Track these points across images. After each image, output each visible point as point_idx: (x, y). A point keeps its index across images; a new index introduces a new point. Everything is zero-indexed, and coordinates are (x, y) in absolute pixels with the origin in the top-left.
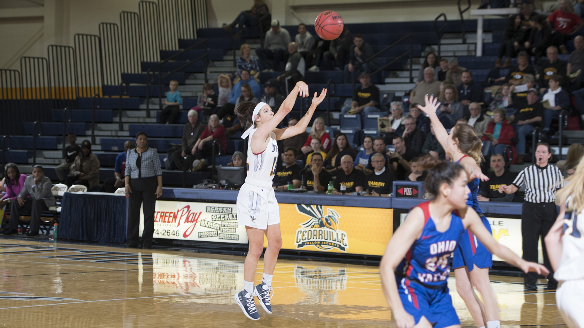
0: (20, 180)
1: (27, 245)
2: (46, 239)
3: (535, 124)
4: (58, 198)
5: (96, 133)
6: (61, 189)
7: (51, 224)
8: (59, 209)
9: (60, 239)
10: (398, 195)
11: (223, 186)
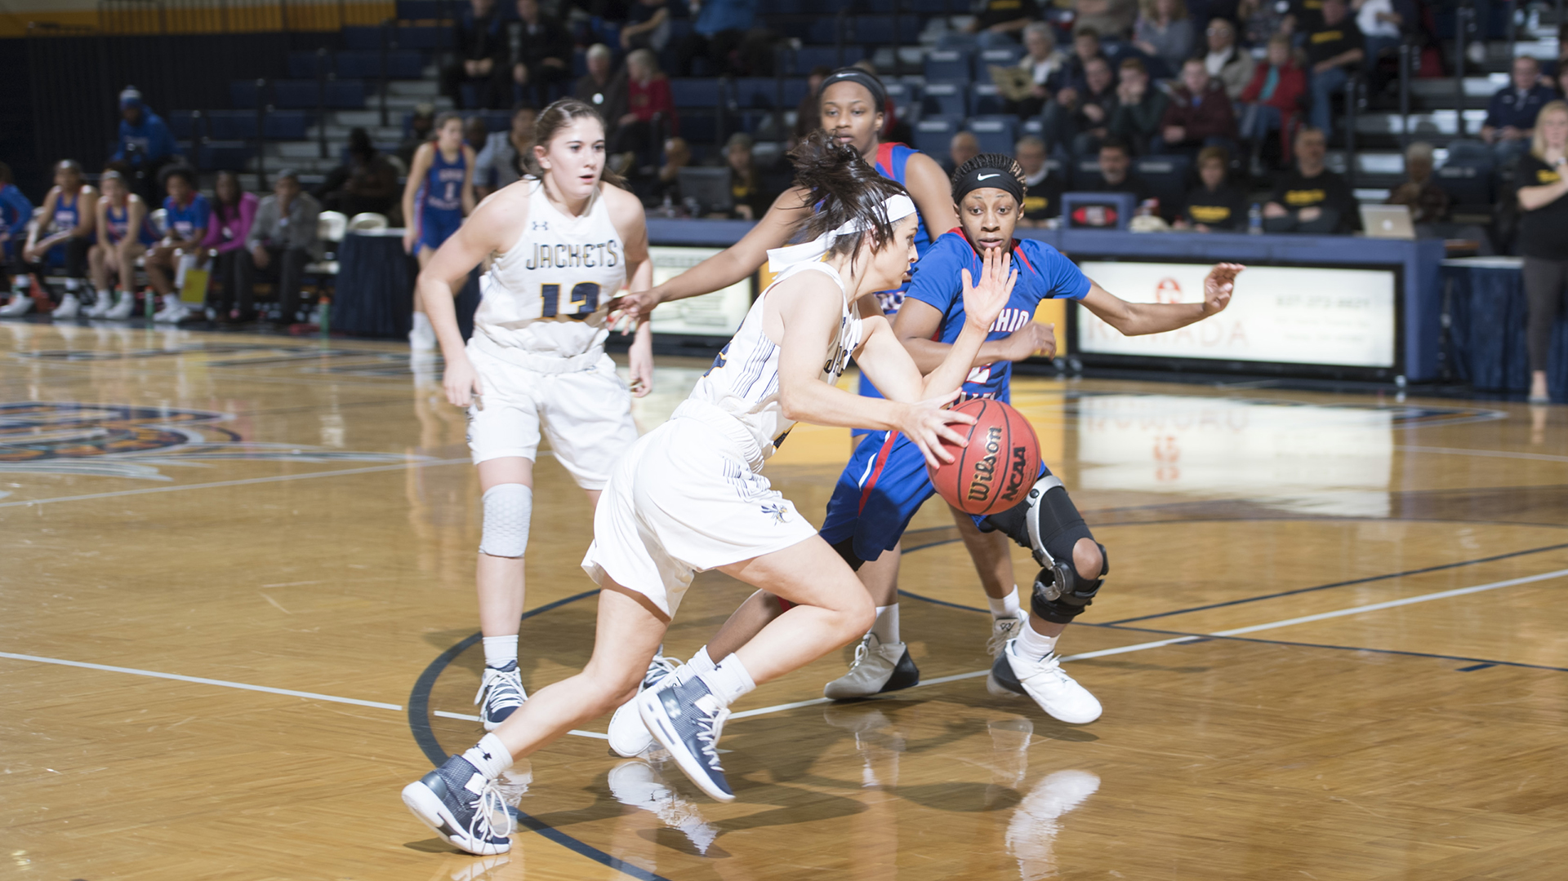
0: (244, 208)
1: (273, 347)
2: (309, 331)
3: (1350, 68)
4: (331, 245)
5: (391, 102)
6: (335, 225)
7: (313, 302)
8: (333, 268)
9: (338, 330)
10: (1077, 224)
11: (687, 212)
